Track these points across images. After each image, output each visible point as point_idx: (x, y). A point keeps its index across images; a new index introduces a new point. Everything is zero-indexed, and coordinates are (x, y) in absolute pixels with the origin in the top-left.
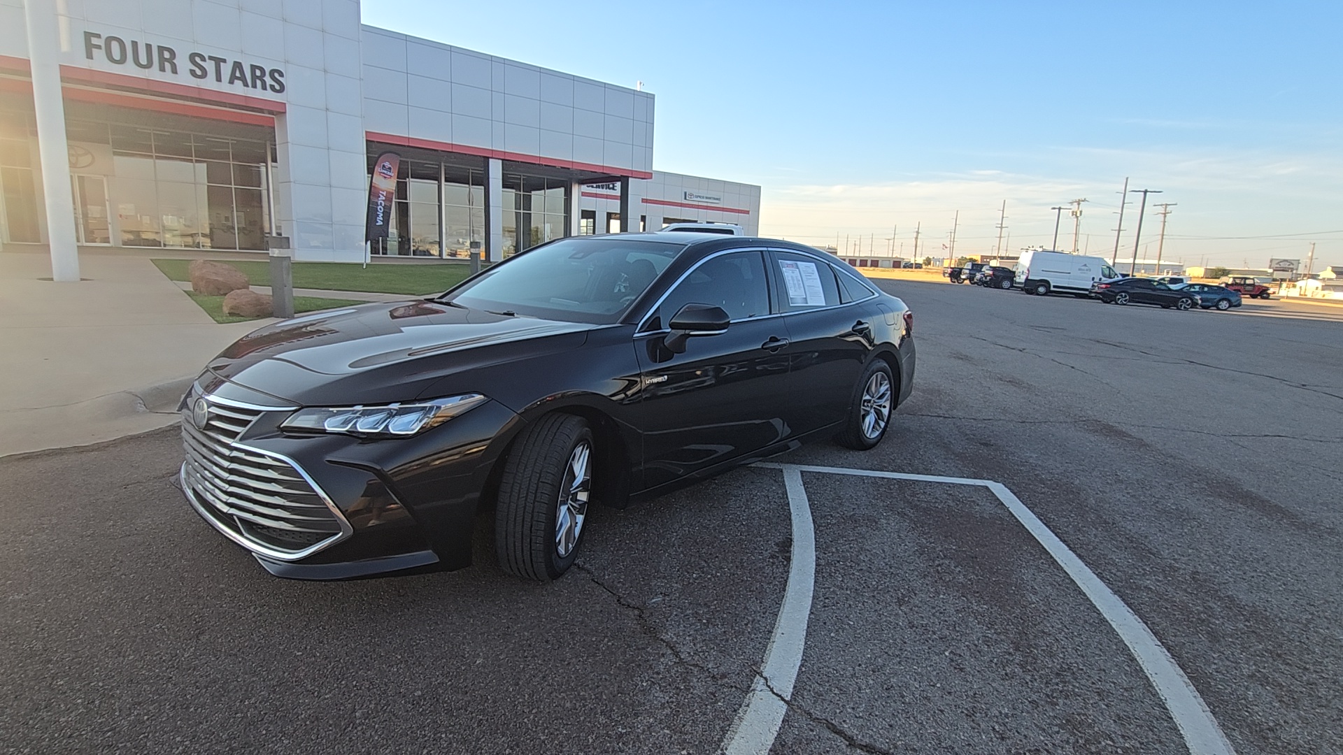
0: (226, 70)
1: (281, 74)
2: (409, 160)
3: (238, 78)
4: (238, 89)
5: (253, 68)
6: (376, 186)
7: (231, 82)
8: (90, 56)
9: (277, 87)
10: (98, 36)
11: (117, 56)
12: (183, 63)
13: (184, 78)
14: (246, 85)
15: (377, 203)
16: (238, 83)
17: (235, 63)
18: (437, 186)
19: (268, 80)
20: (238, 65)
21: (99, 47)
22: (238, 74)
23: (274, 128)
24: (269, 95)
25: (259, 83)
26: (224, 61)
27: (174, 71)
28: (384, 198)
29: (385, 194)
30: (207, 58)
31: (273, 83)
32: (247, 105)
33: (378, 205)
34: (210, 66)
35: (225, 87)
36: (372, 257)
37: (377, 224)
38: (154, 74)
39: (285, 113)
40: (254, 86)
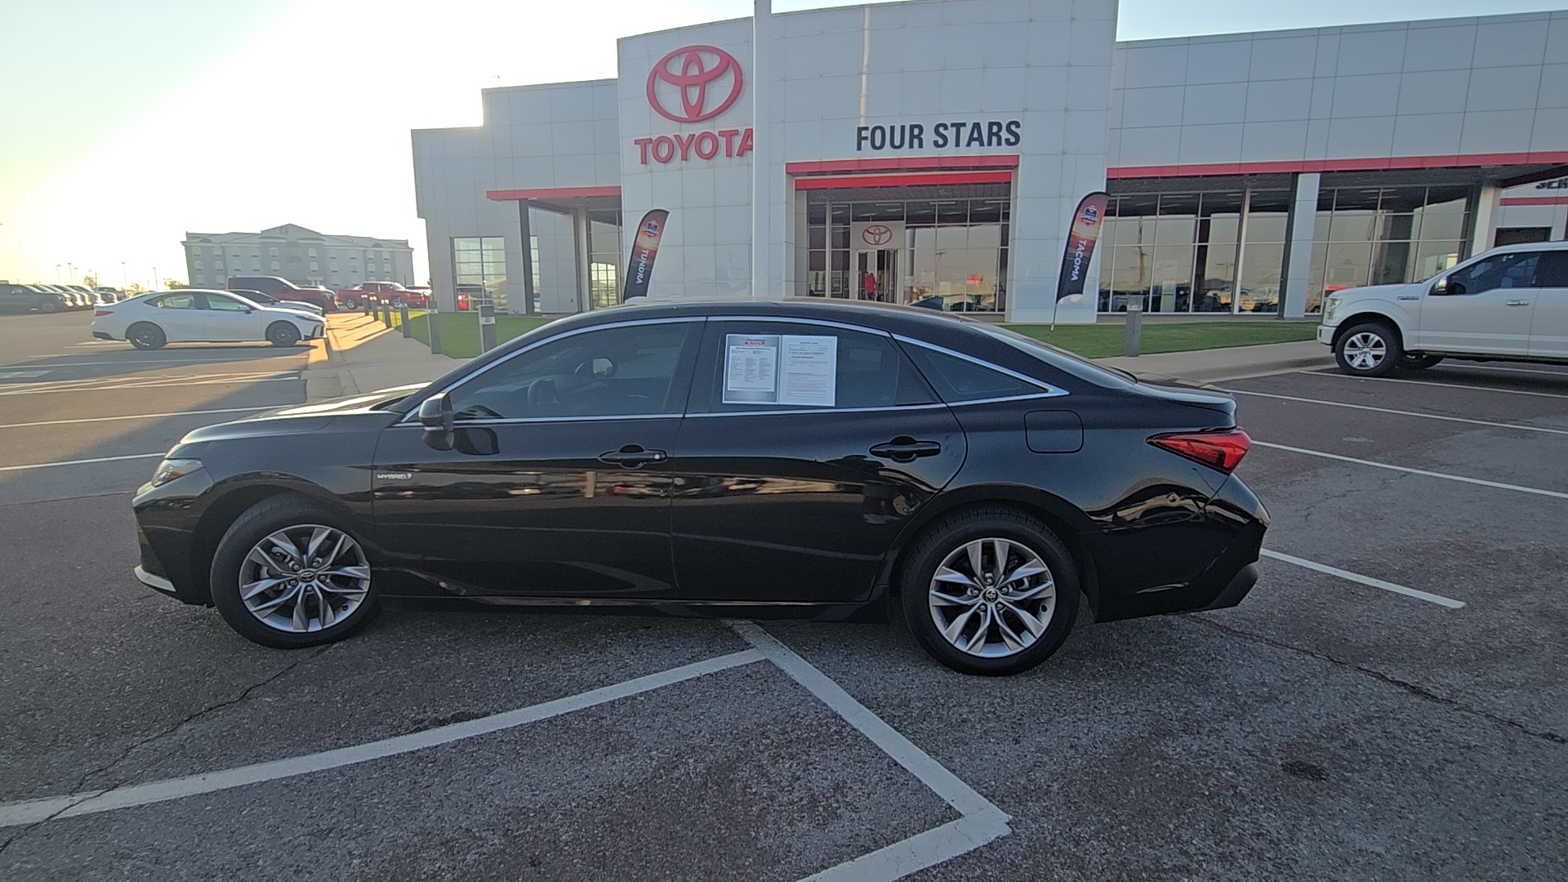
0: (965, 133)
1: (1018, 125)
2: (1201, 192)
3: (975, 139)
4: (975, 150)
5: (991, 125)
6: (1076, 235)
7: (969, 144)
8: (859, 148)
9: (1013, 140)
10: (866, 129)
11: (878, 144)
12: (929, 136)
13: (929, 151)
14: (982, 144)
15: (1075, 254)
16: (975, 144)
17: (974, 124)
18: (1238, 220)
19: (1004, 134)
20: (977, 126)
21: (866, 138)
22: (976, 135)
23: (1010, 183)
24: (1005, 150)
25: (994, 139)
26: (964, 125)
27: (921, 146)
28: (1083, 248)
29: (1085, 243)
30: (949, 125)
31: (1009, 136)
32: (981, 164)
33: (1075, 258)
34: (950, 134)
35: (963, 151)
36: (1098, 315)
37: (1073, 279)
38: (905, 153)
39: (1017, 166)
40: (990, 144)
